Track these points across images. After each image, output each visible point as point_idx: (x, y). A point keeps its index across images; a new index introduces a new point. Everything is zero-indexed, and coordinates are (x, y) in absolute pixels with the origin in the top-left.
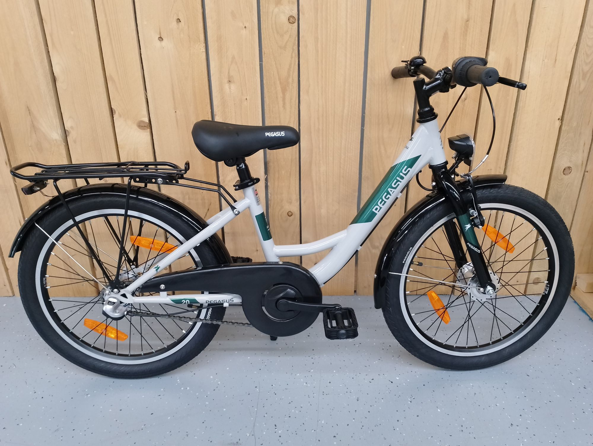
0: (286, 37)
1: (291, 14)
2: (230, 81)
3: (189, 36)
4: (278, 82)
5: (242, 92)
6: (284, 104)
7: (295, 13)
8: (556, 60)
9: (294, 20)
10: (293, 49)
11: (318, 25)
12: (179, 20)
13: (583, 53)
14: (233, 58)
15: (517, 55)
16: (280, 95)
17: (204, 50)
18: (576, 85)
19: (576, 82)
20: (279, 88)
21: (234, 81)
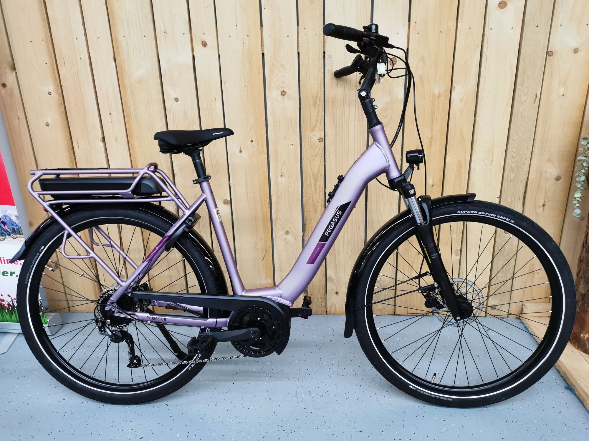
0: (317, 150)
1: (320, 137)
2: (282, 176)
3: (258, 150)
4: (312, 176)
5: (289, 182)
6: (316, 189)
7: (323, 137)
8: (492, 161)
9: (322, 140)
10: (321, 157)
11: (337, 142)
12: (252, 141)
13: (511, 156)
14: (284, 162)
15: (466, 159)
16: (313, 183)
17: (267, 158)
18: (508, 175)
19: (508, 174)
20: (312, 180)
21: (284, 176)
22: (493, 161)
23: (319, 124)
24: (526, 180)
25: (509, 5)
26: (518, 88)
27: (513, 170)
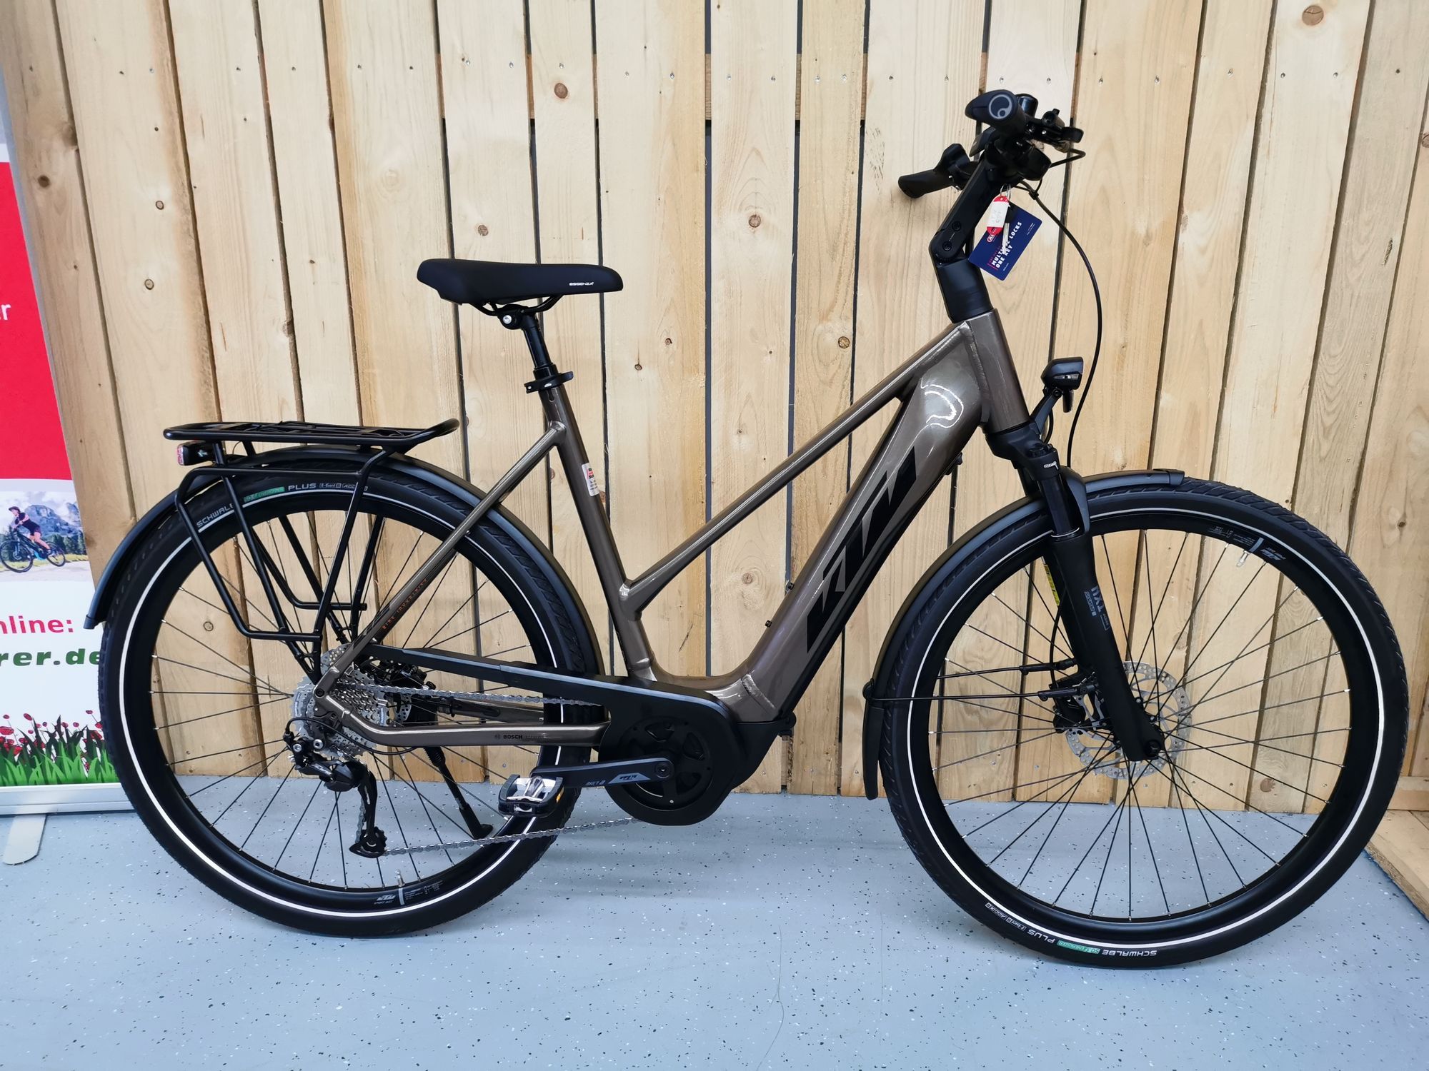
1: (843, 334)
2: (740, 432)
3: (682, 364)
5: (759, 449)
7: (849, 334)
8: (1275, 408)
9: (846, 343)
10: (844, 386)
11: (884, 350)
12: (669, 341)
13: (1321, 397)
14: (749, 396)
15: (1209, 399)
17: (704, 385)
18: (1313, 448)
19: (1313, 443)
21: (747, 432)
22: (1278, 408)
23: (840, 301)
24: (1359, 457)
25: (1329, 17)
26: (1346, 224)
27: (1326, 432)
